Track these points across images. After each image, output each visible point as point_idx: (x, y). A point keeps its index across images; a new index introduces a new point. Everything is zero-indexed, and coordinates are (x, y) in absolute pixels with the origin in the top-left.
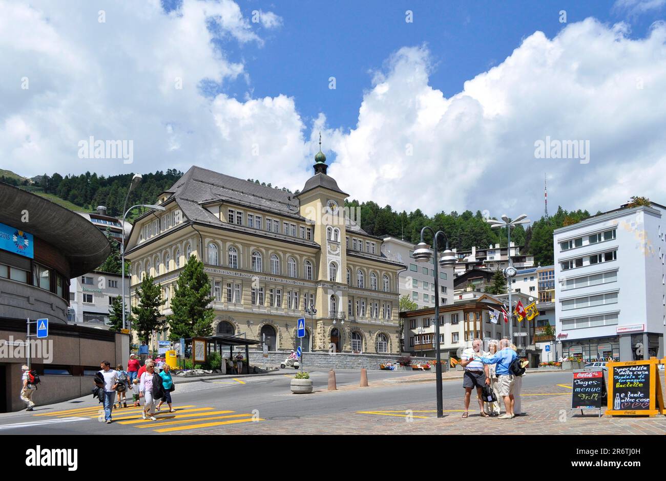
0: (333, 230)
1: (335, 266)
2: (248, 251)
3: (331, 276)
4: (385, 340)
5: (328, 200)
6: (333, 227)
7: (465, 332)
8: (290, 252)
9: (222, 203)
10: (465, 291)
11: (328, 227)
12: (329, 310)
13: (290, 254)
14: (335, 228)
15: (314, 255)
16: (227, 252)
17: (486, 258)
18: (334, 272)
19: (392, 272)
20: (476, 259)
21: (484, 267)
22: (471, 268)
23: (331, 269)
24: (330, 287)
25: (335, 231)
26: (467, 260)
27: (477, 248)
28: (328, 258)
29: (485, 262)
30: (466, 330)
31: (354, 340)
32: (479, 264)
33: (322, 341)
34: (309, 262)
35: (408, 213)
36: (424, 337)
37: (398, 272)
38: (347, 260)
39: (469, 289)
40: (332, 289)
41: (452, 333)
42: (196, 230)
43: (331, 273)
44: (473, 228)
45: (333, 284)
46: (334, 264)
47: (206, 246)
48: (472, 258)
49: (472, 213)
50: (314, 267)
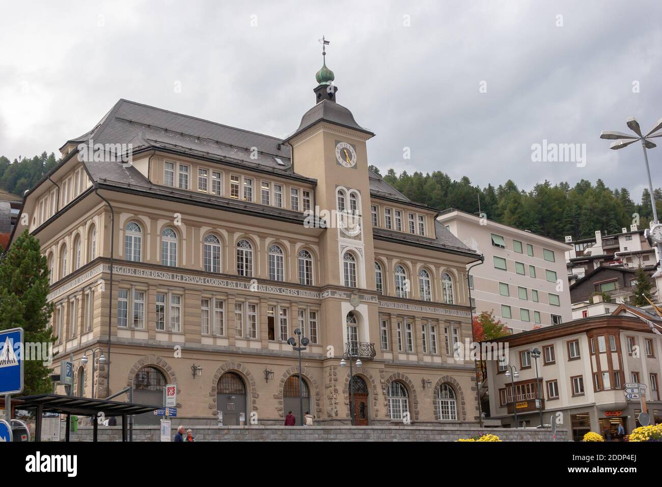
0: (348, 193)
1: (353, 259)
2: (197, 236)
3: (346, 277)
4: (452, 397)
5: (337, 142)
6: (348, 189)
7: (594, 374)
8: (272, 235)
9: (153, 151)
10: (592, 303)
11: (339, 188)
12: (345, 340)
13: (272, 239)
14: (351, 191)
15: (316, 240)
16: (158, 238)
17: (618, 249)
18: (352, 271)
19: (458, 268)
20: (604, 250)
21: (617, 264)
22: (596, 266)
23: (346, 264)
24: (344, 297)
25: (353, 195)
26: (589, 253)
27: (603, 234)
28: (340, 244)
29: (618, 255)
30: (595, 370)
31: (395, 398)
32: (610, 259)
33: (333, 401)
34: (307, 253)
35: (496, 187)
36: (523, 387)
37: (468, 266)
38: (375, 248)
39: (596, 299)
40: (349, 301)
41: (572, 378)
42: (104, 199)
43: (346, 271)
44: (594, 204)
45: (352, 290)
46: (350, 255)
47: (121, 226)
48: (597, 249)
49: (589, 184)
50: (316, 261)
